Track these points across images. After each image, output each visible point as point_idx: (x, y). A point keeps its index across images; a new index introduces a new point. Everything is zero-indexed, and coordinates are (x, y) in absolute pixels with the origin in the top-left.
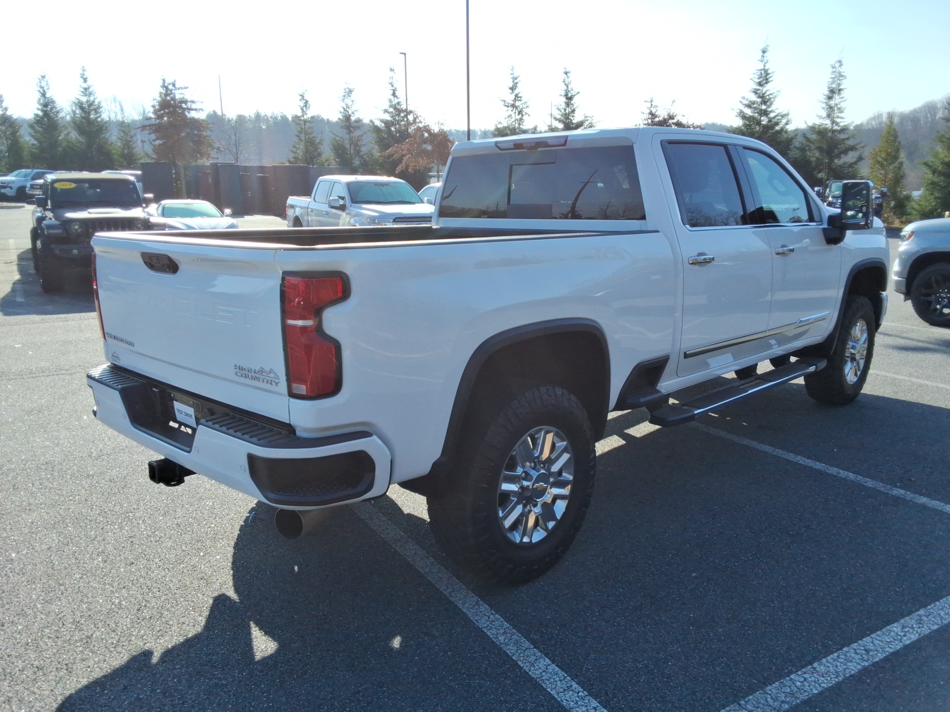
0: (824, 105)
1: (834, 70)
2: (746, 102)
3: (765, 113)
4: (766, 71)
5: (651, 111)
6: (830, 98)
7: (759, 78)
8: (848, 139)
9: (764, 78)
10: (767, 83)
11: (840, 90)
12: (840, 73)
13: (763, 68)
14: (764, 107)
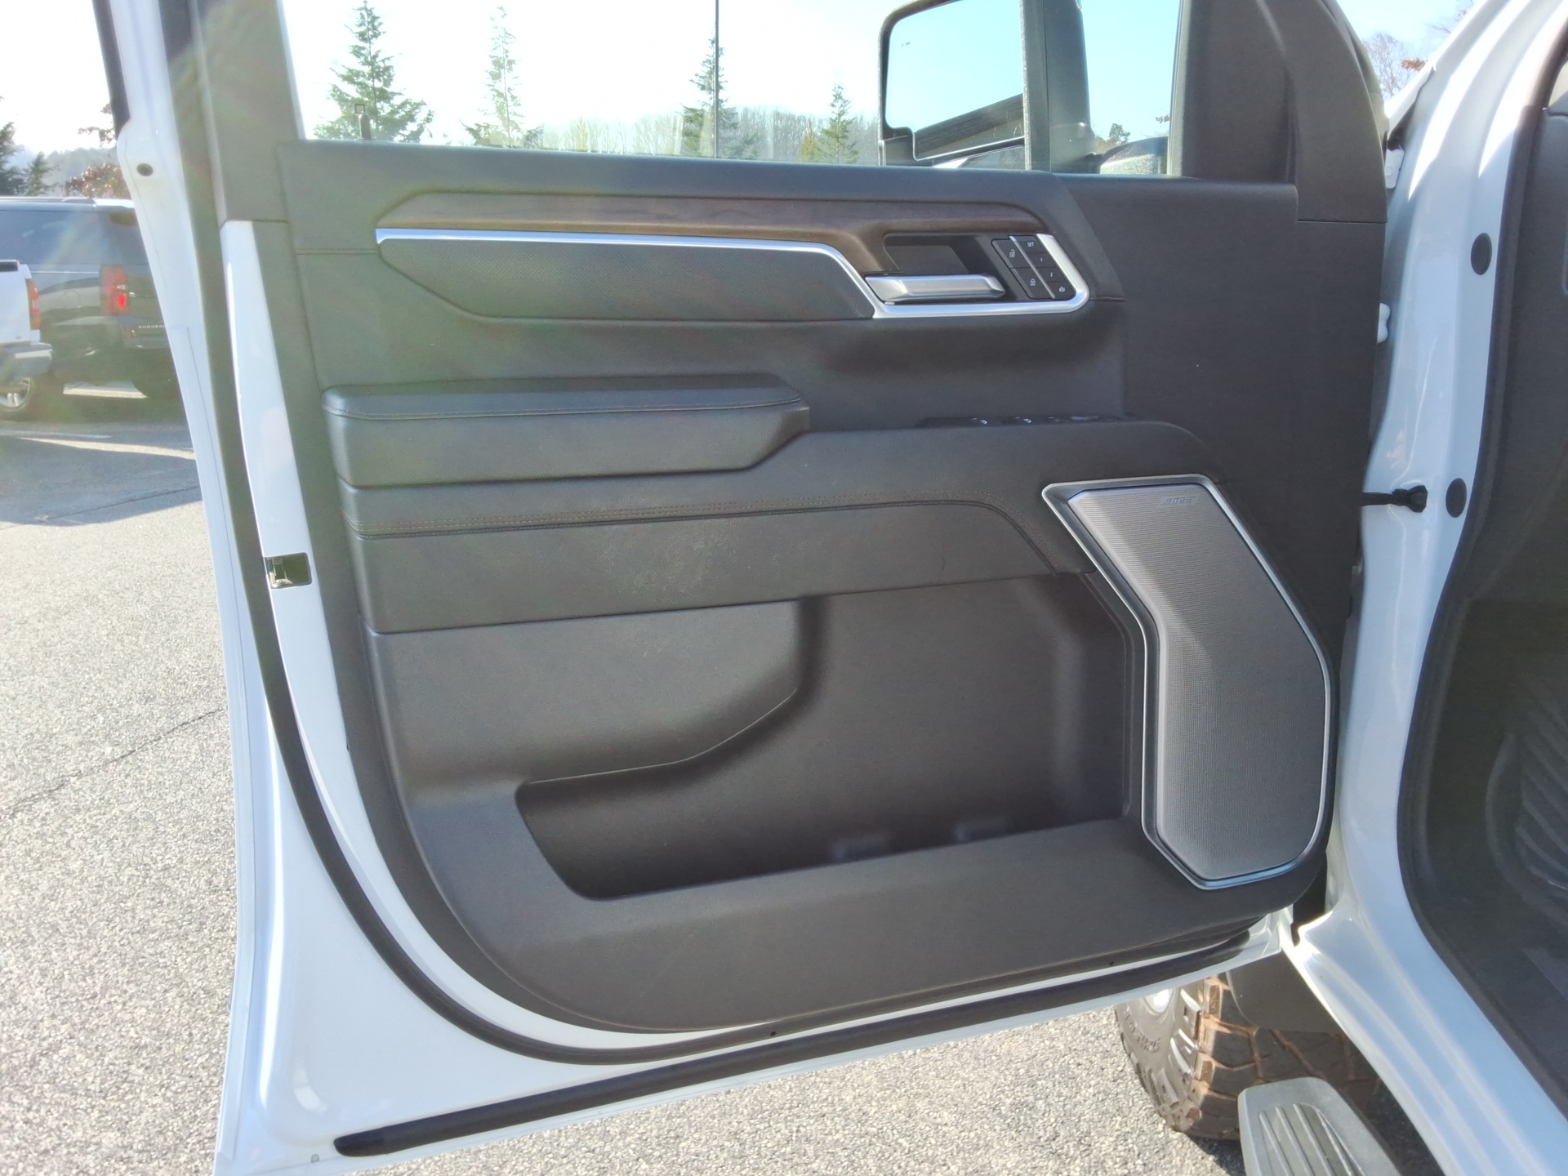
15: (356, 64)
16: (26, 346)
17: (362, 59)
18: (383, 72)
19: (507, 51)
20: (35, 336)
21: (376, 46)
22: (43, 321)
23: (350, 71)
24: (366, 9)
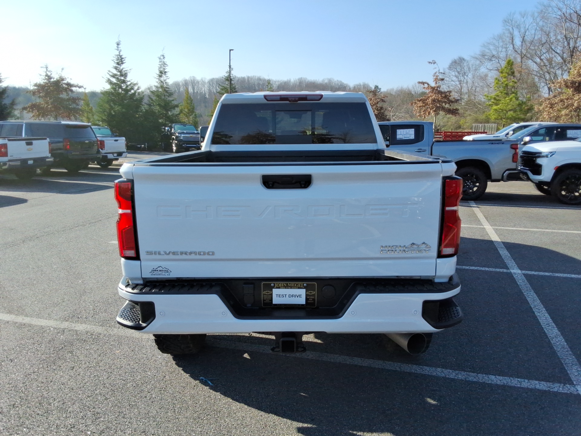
0: (157, 80)
1: (161, 60)
2: (111, 74)
3: (124, 82)
4: (121, 56)
5: (47, 74)
6: (160, 76)
7: (118, 60)
8: (173, 100)
9: (120, 61)
10: (122, 63)
11: (165, 72)
12: (164, 62)
13: (118, 54)
14: (122, 78)
15: (115, 72)
16: (48, 158)
17: (118, 70)
18: (124, 75)
19: (164, 69)
20: (49, 155)
21: (123, 66)
22: (51, 151)
23: (114, 74)
24: (119, 55)
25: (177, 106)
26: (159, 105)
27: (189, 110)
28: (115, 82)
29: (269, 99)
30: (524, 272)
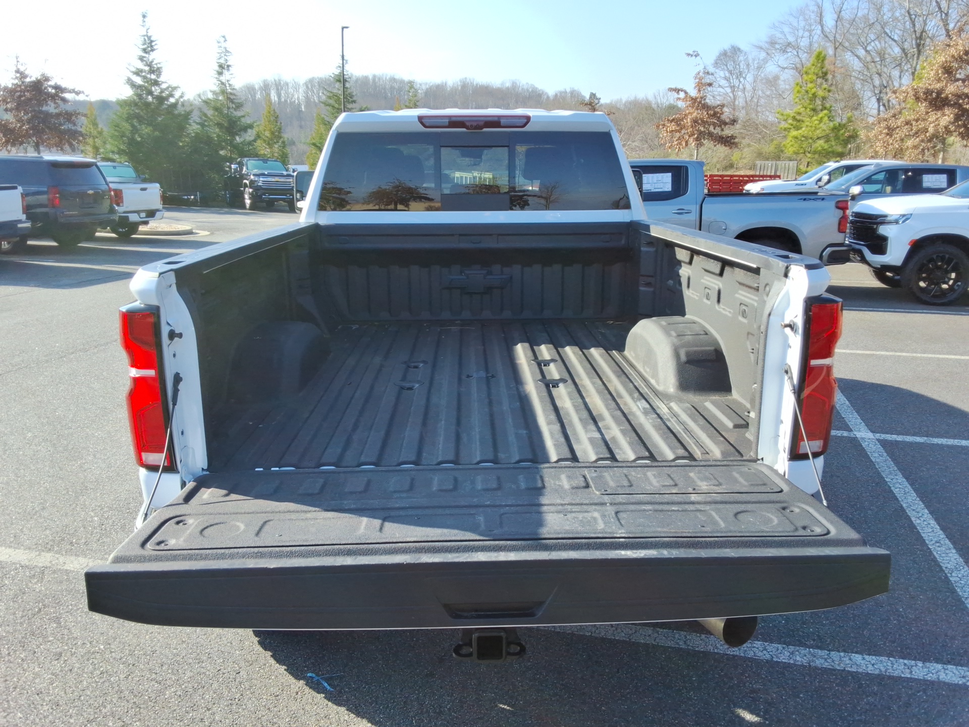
0: (215, 81)
1: (220, 45)
2: (134, 70)
3: (156, 83)
4: (149, 38)
5: (18, 69)
6: (220, 73)
7: (144, 44)
8: (243, 116)
9: (149, 46)
10: (153, 50)
11: (228, 66)
12: (225, 48)
13: (145, 34)
14: (153, 77)
15: (141, 65)
16: (20, 221)
17: (145, 62)
18: (156, 70)
19: (227, 60)
20: (24, 217)
21: (152, 56)
22: (27, 209)
23: (137, 69)
24: (147, 36)
25: (251, 126)
26: (219, 125)
27: (272, 133)
28: (141, 83)
29: (427, 125)
30: (878, 435)
